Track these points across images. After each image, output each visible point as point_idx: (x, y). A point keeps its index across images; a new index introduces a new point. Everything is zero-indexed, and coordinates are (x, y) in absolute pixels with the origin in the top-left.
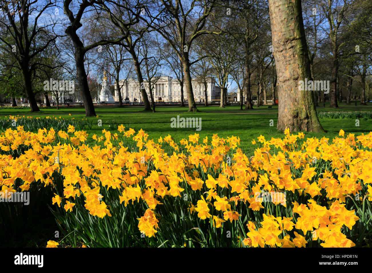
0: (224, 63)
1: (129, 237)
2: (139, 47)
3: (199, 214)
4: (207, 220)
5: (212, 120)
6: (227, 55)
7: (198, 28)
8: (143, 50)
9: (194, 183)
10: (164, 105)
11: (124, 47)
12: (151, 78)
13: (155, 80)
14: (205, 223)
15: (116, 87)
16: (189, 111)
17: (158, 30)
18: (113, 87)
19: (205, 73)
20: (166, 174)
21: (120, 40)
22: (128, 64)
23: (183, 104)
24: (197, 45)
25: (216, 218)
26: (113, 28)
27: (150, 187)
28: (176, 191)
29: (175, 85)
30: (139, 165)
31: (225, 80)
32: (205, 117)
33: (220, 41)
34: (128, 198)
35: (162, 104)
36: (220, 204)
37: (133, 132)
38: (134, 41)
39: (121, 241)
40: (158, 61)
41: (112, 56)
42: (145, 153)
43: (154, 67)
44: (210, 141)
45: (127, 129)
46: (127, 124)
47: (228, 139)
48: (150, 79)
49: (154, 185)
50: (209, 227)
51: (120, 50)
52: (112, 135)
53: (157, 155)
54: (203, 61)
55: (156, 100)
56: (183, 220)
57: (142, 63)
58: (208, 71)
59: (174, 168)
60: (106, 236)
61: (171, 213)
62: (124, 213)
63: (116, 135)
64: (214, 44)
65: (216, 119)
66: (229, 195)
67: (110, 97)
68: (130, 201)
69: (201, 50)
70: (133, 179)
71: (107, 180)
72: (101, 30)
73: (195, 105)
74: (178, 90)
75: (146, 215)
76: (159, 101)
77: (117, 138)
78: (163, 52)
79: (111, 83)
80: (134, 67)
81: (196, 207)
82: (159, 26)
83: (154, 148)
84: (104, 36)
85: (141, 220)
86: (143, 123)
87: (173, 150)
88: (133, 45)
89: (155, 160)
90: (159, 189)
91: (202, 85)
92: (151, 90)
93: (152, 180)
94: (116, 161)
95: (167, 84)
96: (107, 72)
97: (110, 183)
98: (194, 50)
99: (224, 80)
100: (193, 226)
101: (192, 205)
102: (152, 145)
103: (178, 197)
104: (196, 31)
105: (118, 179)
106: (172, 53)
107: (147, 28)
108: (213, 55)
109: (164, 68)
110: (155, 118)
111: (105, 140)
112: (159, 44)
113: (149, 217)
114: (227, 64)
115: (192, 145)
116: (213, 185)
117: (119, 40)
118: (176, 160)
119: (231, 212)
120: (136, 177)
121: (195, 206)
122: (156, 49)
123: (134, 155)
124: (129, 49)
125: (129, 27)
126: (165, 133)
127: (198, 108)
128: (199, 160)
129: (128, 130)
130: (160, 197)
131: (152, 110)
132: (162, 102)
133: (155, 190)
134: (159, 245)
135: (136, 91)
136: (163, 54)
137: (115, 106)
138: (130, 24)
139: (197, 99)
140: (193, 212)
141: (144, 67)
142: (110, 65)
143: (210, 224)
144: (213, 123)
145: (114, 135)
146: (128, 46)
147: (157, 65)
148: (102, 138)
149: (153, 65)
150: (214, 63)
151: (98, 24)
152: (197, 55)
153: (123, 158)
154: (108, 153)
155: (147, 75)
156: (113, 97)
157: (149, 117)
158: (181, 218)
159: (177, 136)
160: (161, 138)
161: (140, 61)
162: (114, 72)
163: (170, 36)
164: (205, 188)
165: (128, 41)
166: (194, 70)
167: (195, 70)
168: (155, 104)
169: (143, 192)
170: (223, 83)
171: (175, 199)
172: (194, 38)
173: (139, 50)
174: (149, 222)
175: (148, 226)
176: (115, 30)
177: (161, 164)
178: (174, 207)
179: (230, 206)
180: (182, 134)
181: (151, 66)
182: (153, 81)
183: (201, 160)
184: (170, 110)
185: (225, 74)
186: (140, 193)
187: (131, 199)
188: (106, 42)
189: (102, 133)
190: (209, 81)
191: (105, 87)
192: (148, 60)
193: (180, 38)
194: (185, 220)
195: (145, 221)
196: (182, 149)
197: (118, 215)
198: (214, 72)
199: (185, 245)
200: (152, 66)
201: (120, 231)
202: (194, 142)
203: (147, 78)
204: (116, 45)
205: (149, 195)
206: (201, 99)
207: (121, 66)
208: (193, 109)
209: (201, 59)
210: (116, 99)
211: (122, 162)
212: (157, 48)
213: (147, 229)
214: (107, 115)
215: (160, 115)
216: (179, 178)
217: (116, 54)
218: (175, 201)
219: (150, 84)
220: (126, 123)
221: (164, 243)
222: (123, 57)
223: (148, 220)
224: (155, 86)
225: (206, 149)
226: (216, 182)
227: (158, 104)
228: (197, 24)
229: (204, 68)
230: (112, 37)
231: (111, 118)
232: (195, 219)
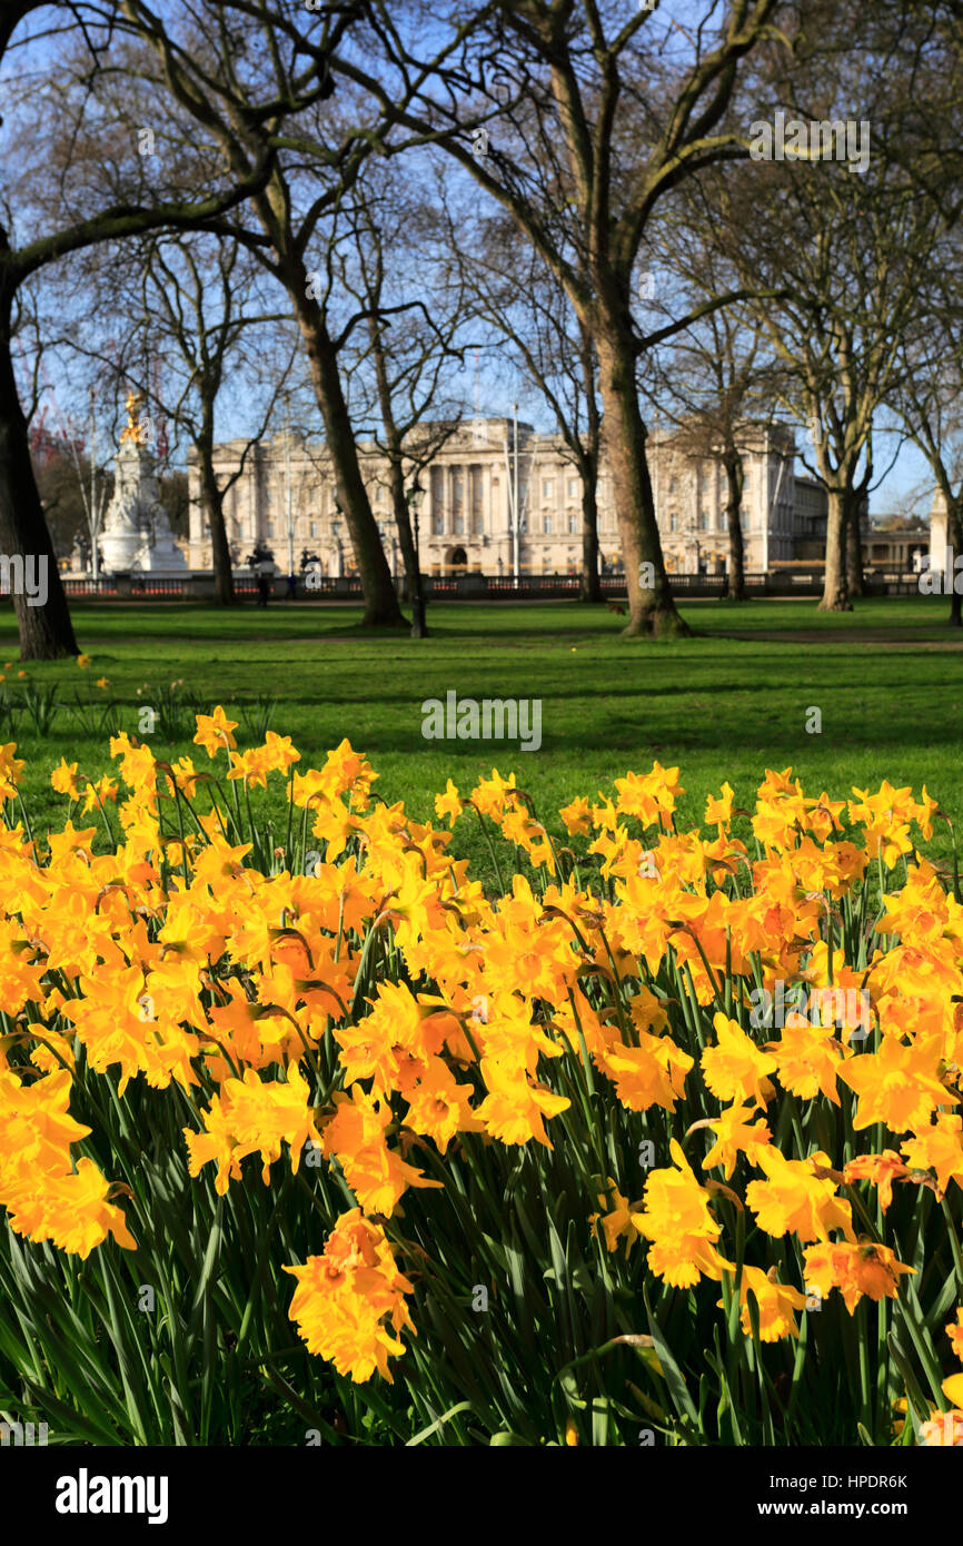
0: (849, 337)
1: (243, 1371)
2: (333, 244)
3: (659, 1251)
4: (708, 1289)
5: (771, 688)
6: (865, 285)
7: (691, 124)
8: (359, 261)
9: (633, 1067)
10: (481, 590)
11: (242, 247)
12: (406, 429)
13: (426, 444)
14: (693, 1307)
15: (195, 488)
16: (630, 629)
17: (445, 141)
18: (181, 484)
19: (734, 398)
20: (466, 1008)
21: (224, 207)
22: (267, 345)
23: (596, 586)
24: (686, 224)
25: (760, 1282)
26: (180, 136)
27: (367, 1085)
28: (520, 1113)
29: (549, 472)
30: (309, 953)
31: (857, 437)
32: (729, 667)
33: (827, 202)
34: (234, 1143)
35: (469, 586)
36: (783, 1195)
37: (287, 755)
38: (302, 208)
39: (191, 1395)
40: (446, 330)
41: (173, 303)
42: (348, 877)
43: (419, 365)
44: (744, 809)
45: (249, 738)
46: (256, 707)
47: (859, 802)
48: (397, 436)
49: (391, 1074)
50: (716, 1337)
51: (221, 264)
52: (162, 766)
53: (414, 894)
54: (720, 327)
55: (431, 560)
56: (560, 1286)
57: (350, 343)
58: (748, 382)
59: (517, 970)
60: (111, 1365)
61: (489, 1240)
62: (215, 1234)
63: (185, 768)
64: (785, 222)
65: (794, 679)
66: (847, 1146)
67: (160, 547)
68: (252, 1162)
69: (709, 256)
70: (271, 1032)
71: (117, 1037)
72: (116, 147)
73: (668, 592)
74: (568, 504)
75: (338, 1246)
76: (451, 567)
77: (192, 790)
78: (478, 276)
79: (167, 464)
80: (305, 367)
81: (642, 1211)
82: (453, 117)
83: (406, 850)
84: (127, 183)
85: (304, 1272)
86: (352, 701)
87: (521, 862)
88: (295, 233)
89: (403, 923)
90: (422, 1098)
91: (713, 471)
92: (401, 505)
93: (382, 1039)
94: (177, 922)
95: (498, 468)
96: (145, 393)
97: (133, 1054)
98: (666, 261)
99: (847, 444)
100: (623, 1322)
101: (617, 1195)
102: (394, 830)
103: (532, 1143)
104: (681, 141)
105: (181, 1033)
106: (532, 279)
107: (385, 130)
108: (779, 287)
109: (479, 370)
110: (425, 674)
111: (122, 796)
112: (451, 226)
113: (354, 1259)
114: (866, 344)
115: (631, 836)
116: (747, 1081)
117: (214, 204)
118: (531, 926)
119: (849, 1248)
120: (285, 1019)
121: (637, 1204)
122: (434, 253)
123: (282, 890)
124: (275, 258)
125: (278, 127)
126: (481, 761)
127: (685, 614)
128: (668, 929)
129: (258, 739)
130: (424, 1145)
131: (407, 625)
132: (469, 576)
133: (399, 1105)
134: (419, 1428)
135: (314, 508)
136: (475, 288)
137: (188, 598)
138: (280, 110)
139: (682, 557)
140: (622, 1240)
141: (364, 367)
142: (164, 357)
143: (721, 1316)
144: (774, 705)
145: (175, 768)
146: (267, 241)
147: (439, 349)
148: (106, 789)
149: (417, 355)
150: (788, 338)
151: (94, 109)
152: (685, 289)
153: (219, 909)
154: (131, 876)
155: (377, 411)
156: (180, 545)
157: (387, 667)
158: (549, 1273)
159: (552, 781)
160: (452, 791)
161: (335, 327)
162: (186, 396)
163: (517, 171)
164: (698, 1100)
165: (266, 212)
166: (663, 379)
167: (672, 379)
168: (427, 587)
169: (325, 1112)
170: (840, 461)
171: (516, 1161)
172: (666, 183)
173: (336, 262)
174: (356, 1289)
175: (349, 1315)
176: (196, 147)
177: (440, 949)
178: (512, 1203)
179: (845, 1210)
180: (582, 767)
181: (401, 357)
182: (415, 447)
183: (676, 925)
184: (518, 626)
185: (853, 403)
186: (307, 1115)
187: (258, 1153)
188: (138, 221)
189: (108, 759)
190: (758, 448)
191: (132, 487)
192: (387, 324)
193: (581, 185)
194: (576, 1285)
195: (329, 1285)
196: (577, 860)
197: (182, 1241)
198: (784, 394)
199: (571, 1439)
200: (411, 355)
201: (190, 1339)
202: (647, 822)
203: (383, 434)
204: (199, 234)
205: (361, 1128)
206: (707, 556)
207: (229, 362)
208: (657, 618)
209: (707, 311)
210: (198, 555)
211: (210, 927)
212: (443, 247)
213: (342, 1331)
214: (146, 654)
215: (453, 655)
216: (539, 1035)
217: (200, 290)
218: (518, 1169)
219: (396, 465)
220: (253, 702)
221: (447, 1416)
222: (236, 308)
223: (350, 1279)
224: (425, 478)
225: (713, 864)
226: (765, 1064)
227: (442, 586)
228: (682, 98)
229: (725, 364)
230: (174, 189)
231: (165, 669)
232: (636, 1285)
